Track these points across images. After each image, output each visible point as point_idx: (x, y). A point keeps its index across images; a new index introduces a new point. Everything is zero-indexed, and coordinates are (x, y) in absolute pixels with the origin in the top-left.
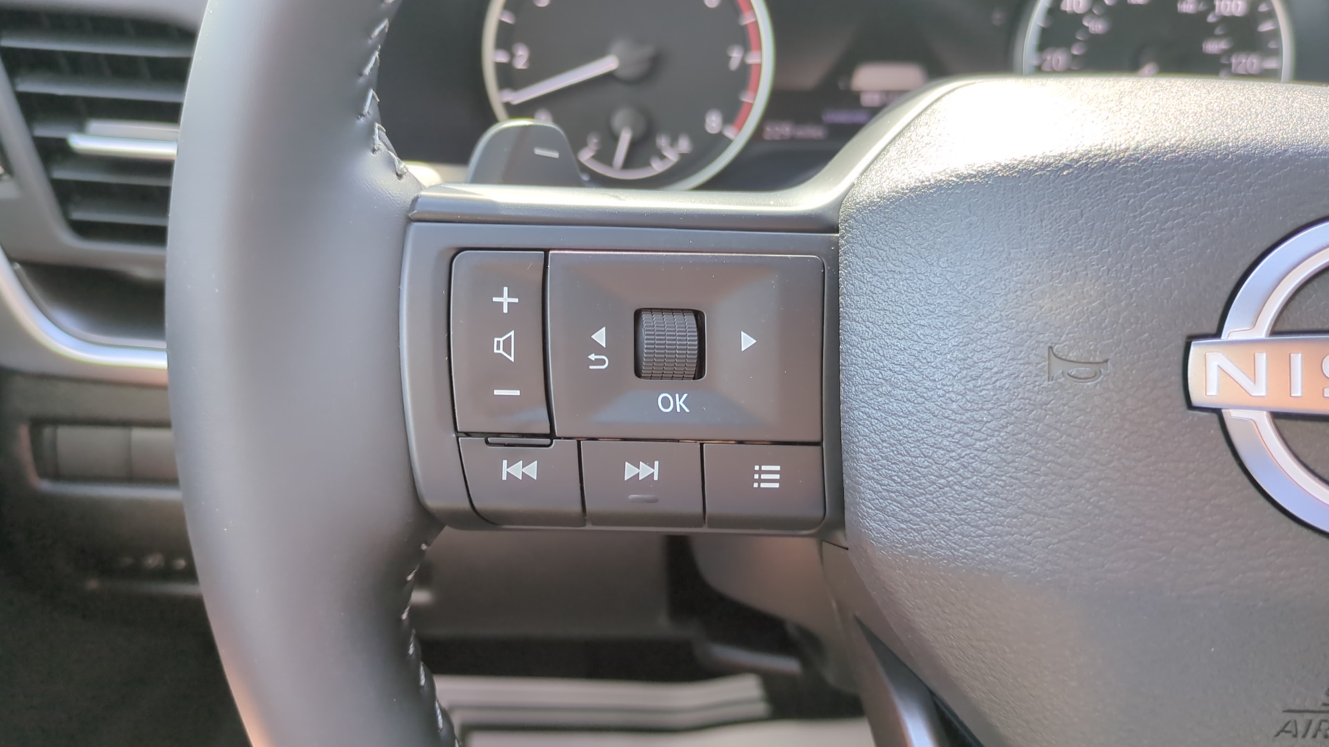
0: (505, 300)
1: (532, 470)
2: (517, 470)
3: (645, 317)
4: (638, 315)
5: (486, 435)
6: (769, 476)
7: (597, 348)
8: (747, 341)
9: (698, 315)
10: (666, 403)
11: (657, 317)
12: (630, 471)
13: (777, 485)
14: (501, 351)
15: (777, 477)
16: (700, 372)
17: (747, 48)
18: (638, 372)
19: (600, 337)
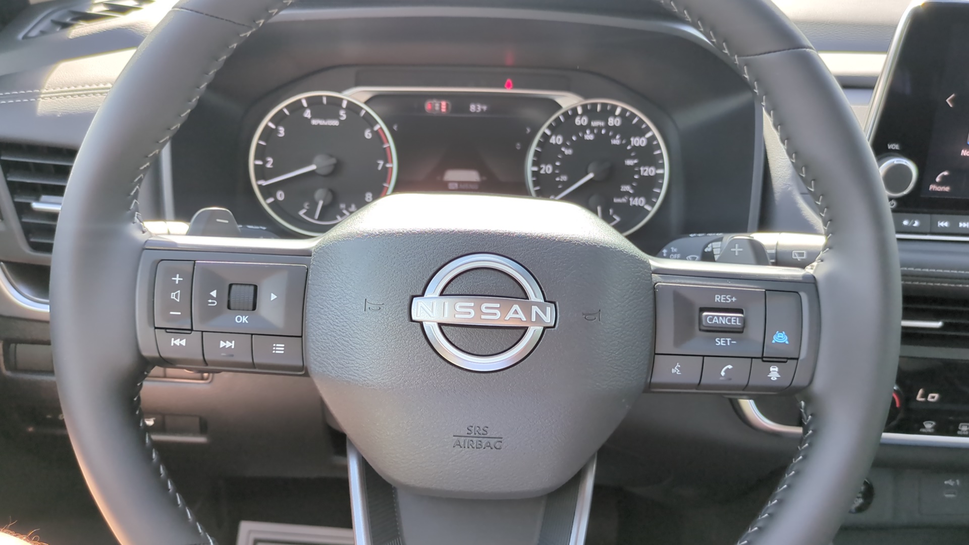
0: (177, 279)
1: (183, 342)
2: (177, 342)
3: (234, 287)
4: (231, 286)
5: (166, 329)
6: (279, 348)
7: (212, 298)
8: (273, 297)
9: (256, 287)
10: (239, 319)
11: (239, 287)
12: (222, 344)
13: (283, 352)
14: (174, 298)
15: (283, 349)
16: (254, 308)
17: (386, 161)
18: (229, 307)
19: (214, 293)
